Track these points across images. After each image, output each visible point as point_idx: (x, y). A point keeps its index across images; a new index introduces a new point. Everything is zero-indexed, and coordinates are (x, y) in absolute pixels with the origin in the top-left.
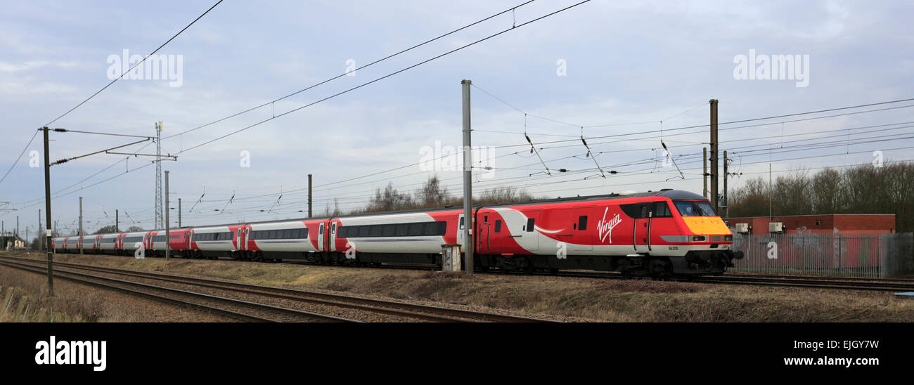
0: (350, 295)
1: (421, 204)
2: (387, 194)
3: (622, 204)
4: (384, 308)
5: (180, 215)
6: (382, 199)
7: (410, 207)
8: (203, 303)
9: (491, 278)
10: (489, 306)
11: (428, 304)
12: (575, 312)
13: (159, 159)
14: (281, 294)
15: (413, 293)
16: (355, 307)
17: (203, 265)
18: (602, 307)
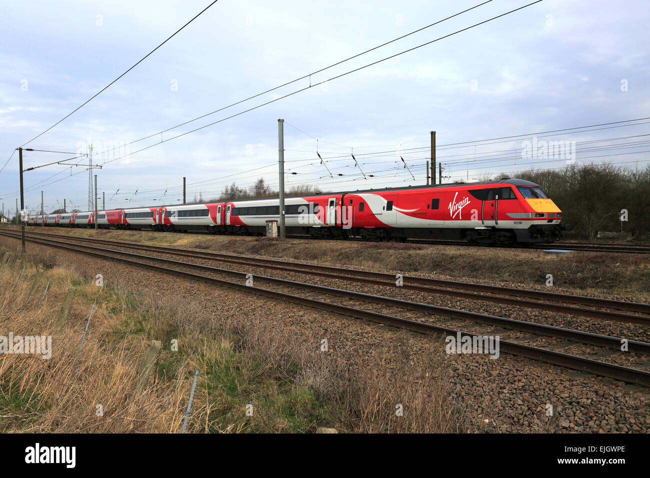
0: (210, 252)
1: (253, 195)
2: (232, 190)
3: (469, 189)
4: (230, 260)
5: (104, 202)
6: (229, 192)
7: (246, 197)
8: (118, 257)
9: (296, 241)
10: (295, 258)
11: (258, 257)
12: (348, 262)
13: (91, 167)
14: (166, 251)
15: (248, 251)
16: (213, 259)
17: (118, 233)
18: (364, 259)
